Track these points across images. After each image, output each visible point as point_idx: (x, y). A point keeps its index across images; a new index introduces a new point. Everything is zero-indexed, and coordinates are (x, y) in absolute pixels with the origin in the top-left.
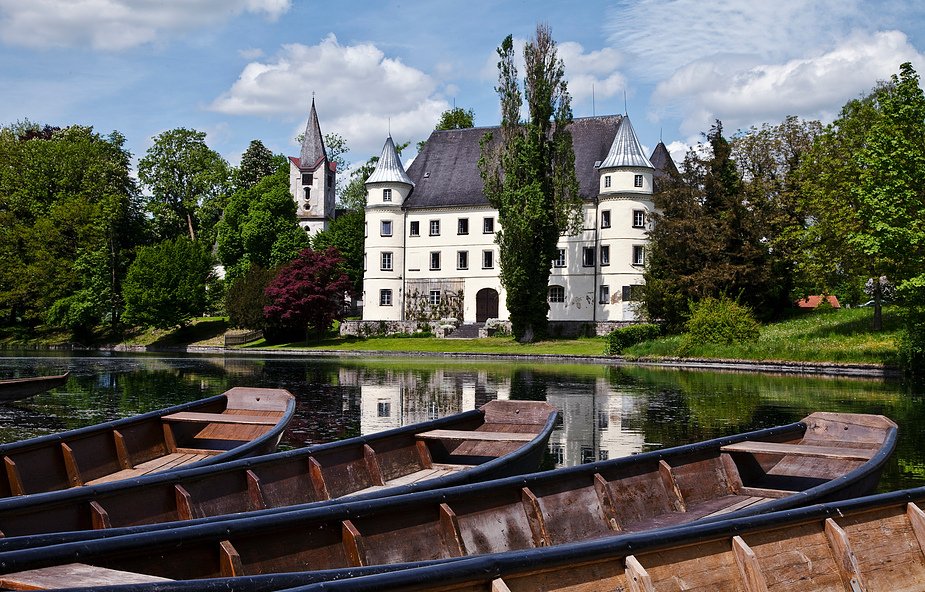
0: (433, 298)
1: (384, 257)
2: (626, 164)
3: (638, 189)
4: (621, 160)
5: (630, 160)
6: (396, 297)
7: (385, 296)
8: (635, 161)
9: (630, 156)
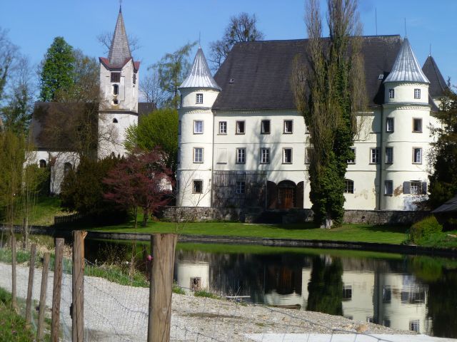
0: (239, 187)
1: (197, 151)
2: (407, 80)
3: (417, 101)
4: (403, 76)
5: (411, 77)
6: (206, 187)
7: (198, 186)
8: (415, 77)
9: (410, 73)
